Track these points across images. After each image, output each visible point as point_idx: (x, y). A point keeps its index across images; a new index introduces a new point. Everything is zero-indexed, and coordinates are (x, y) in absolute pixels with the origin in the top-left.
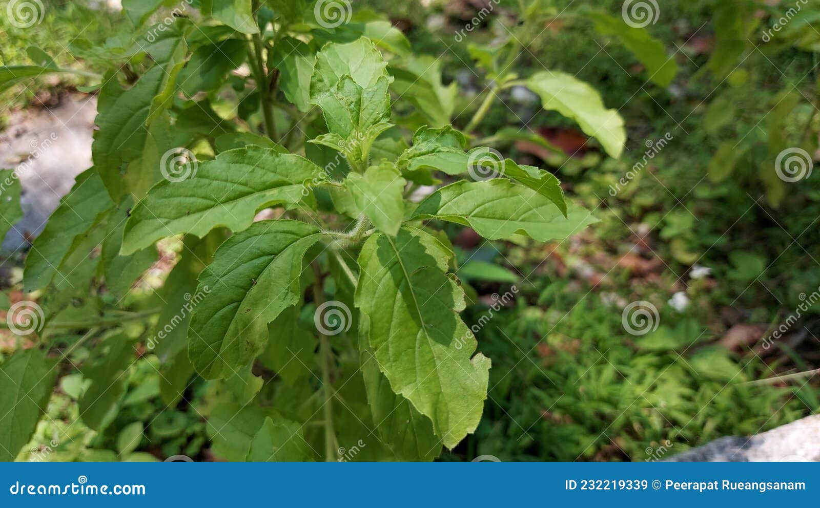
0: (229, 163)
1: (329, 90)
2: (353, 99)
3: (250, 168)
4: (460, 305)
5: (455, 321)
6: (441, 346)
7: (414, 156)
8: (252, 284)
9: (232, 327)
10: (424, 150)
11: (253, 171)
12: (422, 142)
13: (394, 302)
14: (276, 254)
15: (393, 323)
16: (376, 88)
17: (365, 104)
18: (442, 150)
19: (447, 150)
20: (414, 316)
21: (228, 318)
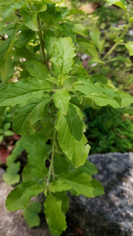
0: (23, 83)
1: (56, 56)
2: (61, 65)
3: (29, 85)
4: (84, 131)
5: (82, 135)
6: (77, 141)
7: (77, 85)
8: (30, 112)
9: (24, 123)
10: (80, 84)
11: (29, 86)
12: (80, 80)
13: (66, 127)
14: (38, 104)
15: (65, 133)
16: (68, 62)
17: (64, 67)
18: (85, 84)
19: (87, 84)
20: (71, 132)
21: (23, 120)
